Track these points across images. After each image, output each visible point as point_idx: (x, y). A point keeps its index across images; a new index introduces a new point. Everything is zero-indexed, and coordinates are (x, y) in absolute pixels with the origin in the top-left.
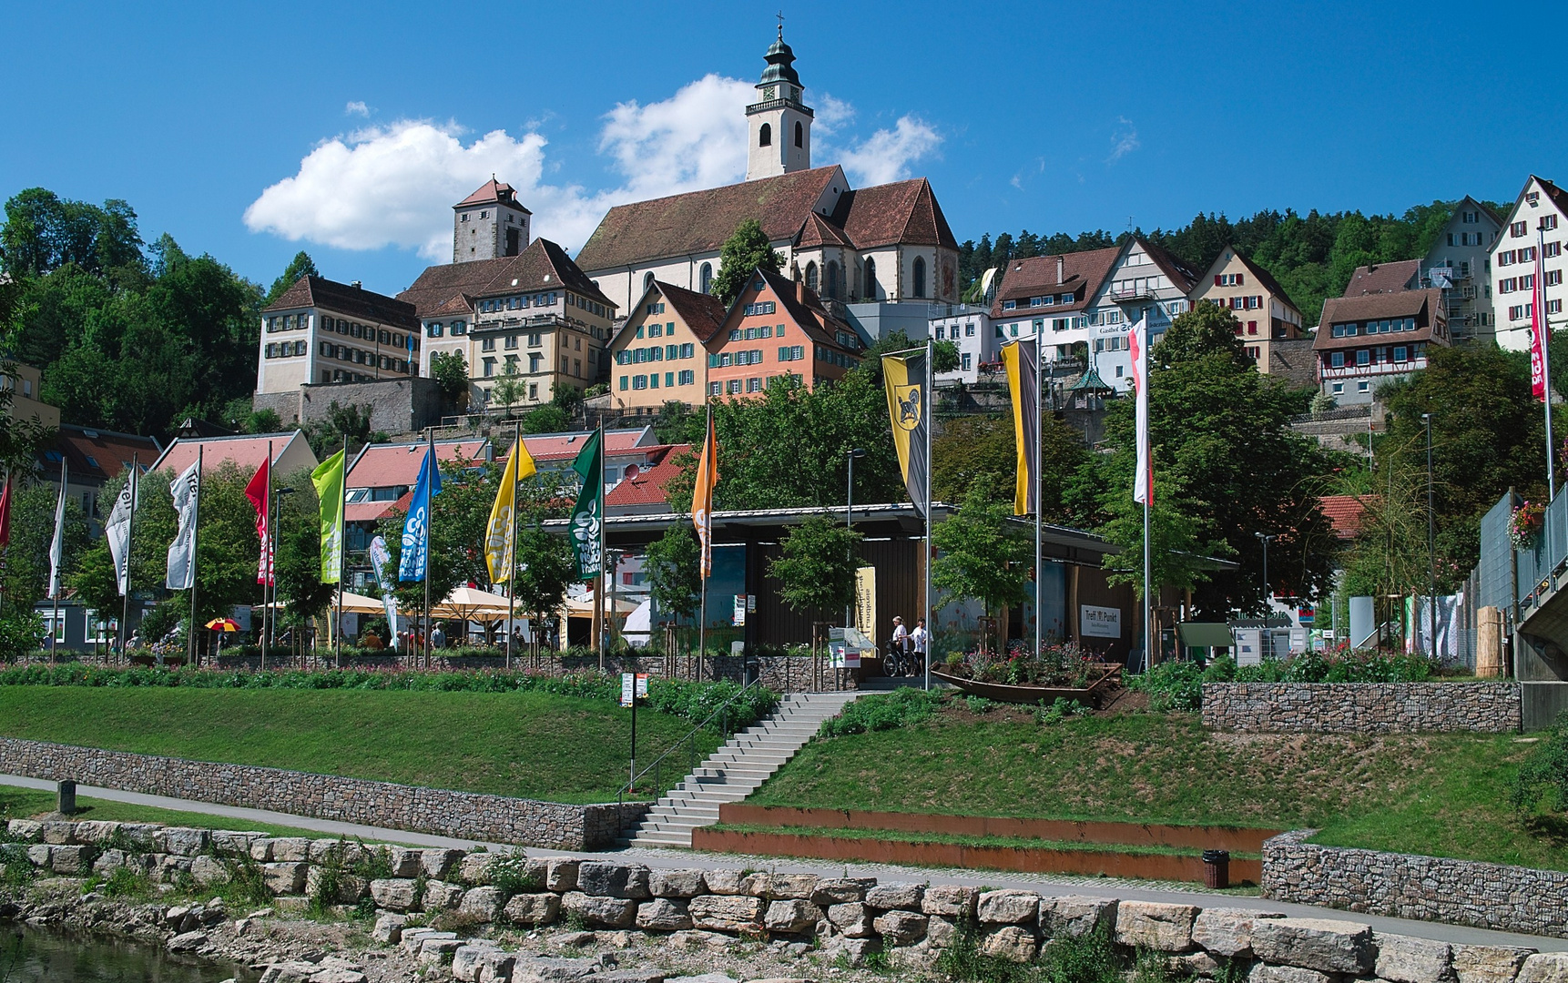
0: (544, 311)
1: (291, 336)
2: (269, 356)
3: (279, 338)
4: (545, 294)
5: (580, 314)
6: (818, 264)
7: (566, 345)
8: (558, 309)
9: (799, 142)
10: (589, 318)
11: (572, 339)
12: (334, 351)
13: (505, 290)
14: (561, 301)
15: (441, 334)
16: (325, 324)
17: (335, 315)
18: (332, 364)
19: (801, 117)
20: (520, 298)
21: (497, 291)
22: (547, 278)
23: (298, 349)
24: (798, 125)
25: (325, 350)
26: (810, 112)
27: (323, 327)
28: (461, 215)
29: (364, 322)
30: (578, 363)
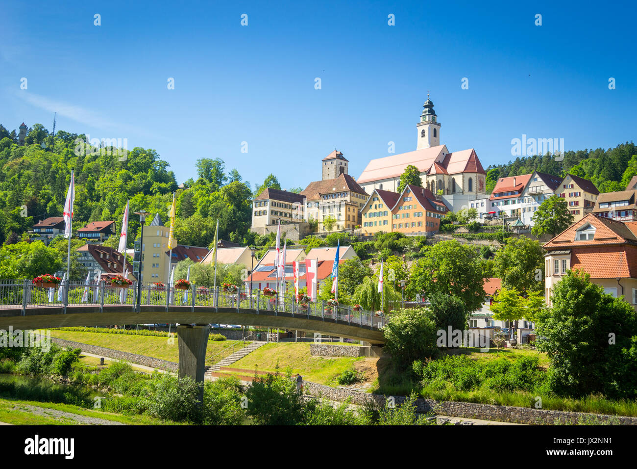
0: (343, 199)
1: (262, 209)
2: (255, 215)
3: (258, 209)
4: (344, 193)
5: (355, 199)
6: (435, 181)
7: (349, 210)
8: (348, 198)
9: (435, 136)
10: (359, 201)
11: (351, 208)
12: (276, 213)
13: (331, 192)
14: (349, 196)
15: (312, 207)
16: (273, 204)
17: (277, 201)
18: (275, 218)
19: (436, 127)
20: (335, 195)
21: (329, 192)
22: (344, 188)
23: (264, 213)
24: (435, 130)
25: (273, 213)
26: (439, 125)
27: (272, 205)
28: (324, 163)
29: (286, 203)
30: (354, 217)
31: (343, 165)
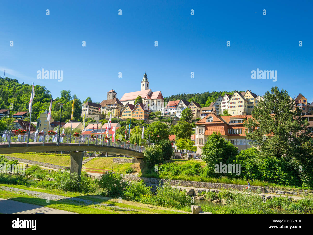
0: (115, 106)
2: (83, 111)
3: (84, 109)
4: (115, 104)
5: (119, 107)
6: (147, 101)
7: (117, 111)
8: (117, 106)
9: (147, 86)
10: (121, 107)
11: (118, 110)
12: (91, 111)
13: (111, 104)
14: (117, 105)
15: (103, 109)
16: (90, 107)
17: (91, 106)
18: (90, 112)
19: (147, 83)
20: (112, 105)
21: (110, 104)
22: (115, 102)
23: (86, 110)
24: (147, 84)
26: (149, 82)
27: (89, 108)
28: (108, 94)
29: (94, 107)
30: (119, 113)
31: (115, 95)
